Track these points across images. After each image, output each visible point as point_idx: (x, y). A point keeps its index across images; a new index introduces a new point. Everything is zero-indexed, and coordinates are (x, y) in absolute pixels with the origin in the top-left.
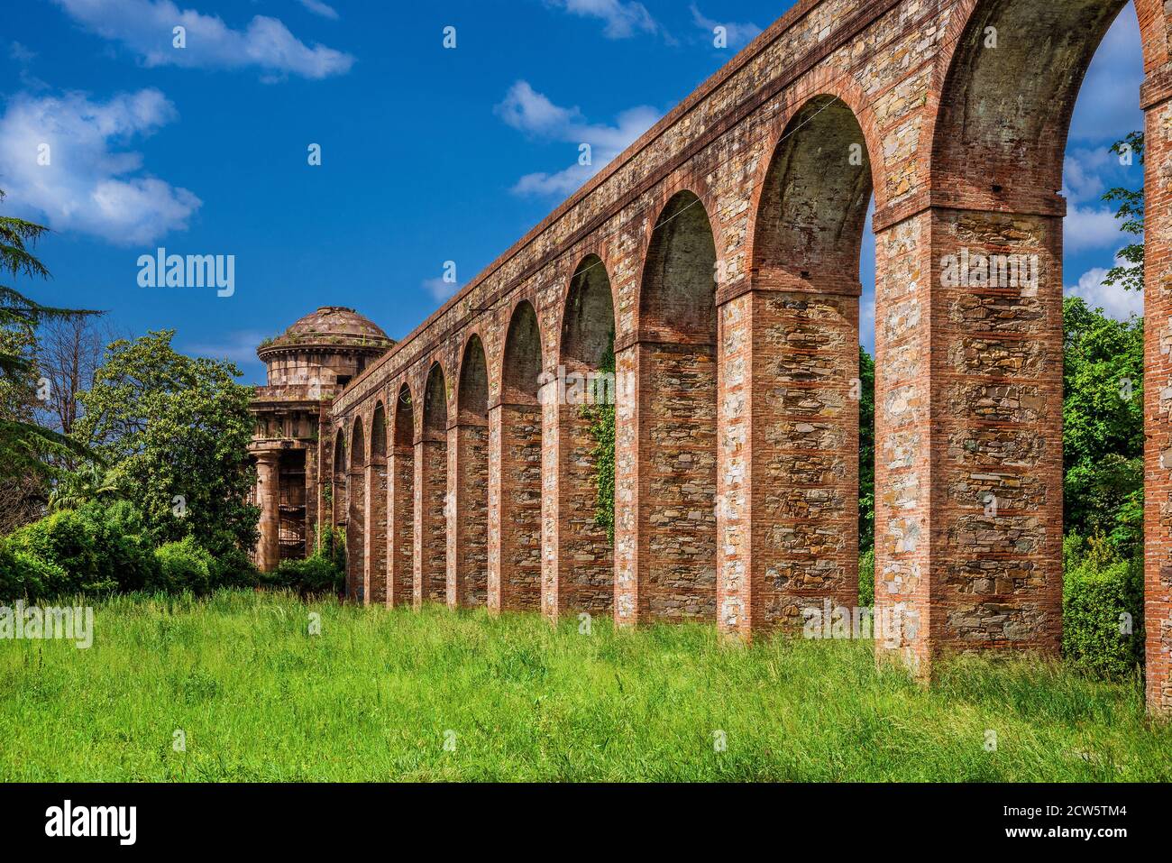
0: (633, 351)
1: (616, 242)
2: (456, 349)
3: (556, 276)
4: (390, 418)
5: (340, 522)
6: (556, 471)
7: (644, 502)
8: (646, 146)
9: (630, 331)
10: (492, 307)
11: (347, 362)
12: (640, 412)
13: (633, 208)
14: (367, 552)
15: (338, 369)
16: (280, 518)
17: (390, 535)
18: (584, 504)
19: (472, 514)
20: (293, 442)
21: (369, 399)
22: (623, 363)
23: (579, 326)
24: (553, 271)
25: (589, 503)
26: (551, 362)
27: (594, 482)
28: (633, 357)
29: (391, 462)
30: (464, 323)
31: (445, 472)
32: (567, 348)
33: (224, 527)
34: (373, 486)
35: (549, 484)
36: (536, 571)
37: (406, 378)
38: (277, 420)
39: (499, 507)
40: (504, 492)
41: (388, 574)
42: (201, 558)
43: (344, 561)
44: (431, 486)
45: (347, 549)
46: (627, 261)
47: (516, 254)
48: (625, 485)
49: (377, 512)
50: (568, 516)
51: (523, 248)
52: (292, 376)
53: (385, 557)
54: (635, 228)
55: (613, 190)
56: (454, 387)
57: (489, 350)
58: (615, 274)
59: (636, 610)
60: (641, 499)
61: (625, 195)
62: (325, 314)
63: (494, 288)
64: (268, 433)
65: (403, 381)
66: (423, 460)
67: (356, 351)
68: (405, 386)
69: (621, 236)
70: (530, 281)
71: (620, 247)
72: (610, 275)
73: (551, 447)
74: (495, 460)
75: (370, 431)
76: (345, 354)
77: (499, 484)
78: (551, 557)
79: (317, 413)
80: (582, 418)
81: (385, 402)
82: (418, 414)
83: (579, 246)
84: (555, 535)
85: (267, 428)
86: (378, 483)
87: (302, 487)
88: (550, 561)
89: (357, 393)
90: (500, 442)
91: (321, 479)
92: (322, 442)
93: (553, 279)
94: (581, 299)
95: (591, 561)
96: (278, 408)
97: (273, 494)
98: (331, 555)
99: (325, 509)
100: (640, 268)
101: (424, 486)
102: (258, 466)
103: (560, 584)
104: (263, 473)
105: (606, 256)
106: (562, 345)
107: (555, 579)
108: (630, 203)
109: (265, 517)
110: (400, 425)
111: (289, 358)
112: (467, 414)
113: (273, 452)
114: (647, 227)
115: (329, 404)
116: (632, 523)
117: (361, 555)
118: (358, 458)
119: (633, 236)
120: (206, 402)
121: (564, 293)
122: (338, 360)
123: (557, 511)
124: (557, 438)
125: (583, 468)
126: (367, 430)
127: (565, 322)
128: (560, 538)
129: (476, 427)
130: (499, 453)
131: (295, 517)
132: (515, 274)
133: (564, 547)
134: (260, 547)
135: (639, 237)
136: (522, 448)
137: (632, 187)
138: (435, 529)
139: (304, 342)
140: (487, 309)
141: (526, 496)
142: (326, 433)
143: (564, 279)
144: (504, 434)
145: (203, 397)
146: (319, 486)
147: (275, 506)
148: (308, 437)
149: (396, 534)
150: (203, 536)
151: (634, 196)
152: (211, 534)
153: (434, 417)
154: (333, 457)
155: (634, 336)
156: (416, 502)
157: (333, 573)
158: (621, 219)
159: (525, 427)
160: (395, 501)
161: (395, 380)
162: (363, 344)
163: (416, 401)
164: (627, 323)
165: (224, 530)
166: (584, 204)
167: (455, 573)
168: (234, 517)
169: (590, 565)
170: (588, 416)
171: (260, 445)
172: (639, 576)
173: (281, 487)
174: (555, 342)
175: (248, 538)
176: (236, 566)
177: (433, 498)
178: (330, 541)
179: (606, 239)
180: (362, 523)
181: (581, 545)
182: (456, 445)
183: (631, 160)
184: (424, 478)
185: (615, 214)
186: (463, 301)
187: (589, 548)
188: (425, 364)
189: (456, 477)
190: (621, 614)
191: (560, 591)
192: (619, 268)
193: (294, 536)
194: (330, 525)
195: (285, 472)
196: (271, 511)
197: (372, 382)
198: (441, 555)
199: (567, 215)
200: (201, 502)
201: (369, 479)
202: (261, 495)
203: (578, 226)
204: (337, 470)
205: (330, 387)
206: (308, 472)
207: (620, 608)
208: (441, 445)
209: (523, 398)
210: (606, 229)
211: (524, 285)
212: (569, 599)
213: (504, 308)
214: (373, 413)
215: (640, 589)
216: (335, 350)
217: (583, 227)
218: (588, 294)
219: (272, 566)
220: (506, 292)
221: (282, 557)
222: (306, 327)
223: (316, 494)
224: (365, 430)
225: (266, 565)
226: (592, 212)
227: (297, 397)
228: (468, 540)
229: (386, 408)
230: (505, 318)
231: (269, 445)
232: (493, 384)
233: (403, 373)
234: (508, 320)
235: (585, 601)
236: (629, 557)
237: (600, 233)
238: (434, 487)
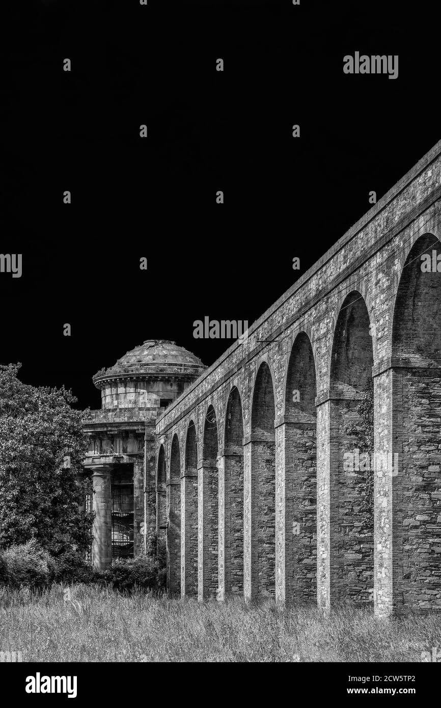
0: (388, 376)
1: (374, 280)
2: (250, 375)
3: (327, 311)
4: (200, 435)
5: (163, 525)
6: (328, 481)
7: (398, 508)
8: (397, 196)
9: (385, 358)
10: (277, 339)
11: (169, 388)
12: (393, 429)
13: (387, 250)
14: (183, 552)
15: (161, 394)
16: (113, 522)
17: (200, 536)
18: (352, 509)
19: (265, 518)
20: (123, 457)
21: (183, 419)
22: (380, 386)
23: (347, 354)
24: (324, 306)
25: (357, 509)
26: (323, 385)
27: (362, 490)
28: (387, 381)
29: (201, 473)
30: (257, 353)
31: (242, 482)
32: (336, 374)
33: (63, 531)
34: (188, 494)
35: (322, 492)
36: (312, 568)
37: (212, 401)
38: (109, 438)
39: (284, 512)
40: (287, 499)
41: (199, 571)
42: (42, 558)
43: (165, 559)
44: (232, 494)
45: (167, 549)
46: (382, 297)
47: (295, 292)
48: (382, 493)
49: (191, 517)
50: (339, 520)
51: (301, 287)
52: (122, 400)
53: (197, 556)
54: (389, 267)
55: (371, 235)
56: (248, 409)
57: (275, 376)
58: (373, 308)
59: (392, 603)
60: (394, 505)
61: (381, 238)
62: (151, 347)
63: (279, 322)
64: (102, 451)
65: (210, 404)
66: (225, 472)
67: (176, 378)
68: (211, 408)
69: (377, 275)
70: (306, 316)
71: (377, 284)
72: (369, 309)
73: (324, 460)
74: (280, 472)
75: (185, 447)
76: (167, 380)
77: (284, 493)
78: (324, 556)
79: (143, 432)
80: (350, 434)
81: (195, 421)
82: (221, 431)
83: (344, 285)
84: (327, 537)
85: (101, 446)
86: (192, 492)
87: (131, 496)
88: (323, 559)
89: (175, 414)
90: (284, 456)
91: (146, 488)
92: (147, 457)
93: (325, 313)
94: (348, 330)
95: (359, 560)
96: (110, 428)
97: (106, 502)
98: (156, 554)
99: (150, 515)
100: (393, 303)
101: (226, 494)
102: (94, 479)
103: (331, 580)
104: (98, 485)
105: (366, 293)
106: (332, 371)
107: (328, 575)
108: (384, 246)
109: (98, 522)
110: (208, 441)
111: (119, 385)
112: (260, 431)
113: (108, 466)
114: (398, 267)
115: (153, 424)
116: (387, 526)
117: (178, 554)
118: (175, 471)
119: (387, 274)
120: (46, 425)
121: (333, 326)
122: (160, 385)
123: (329, 516)
124: (328, 453)
125: (351, 478)
126: (182, 445)
127: (334, 351)
128: (331, 539)
129: (267, 443)
130: (284, 466)
131: (126, 522)
132: (295, 310)
133: (336, 547)
134: (95, 548)
135: (391, 275)
136: (304, 461)
137: (386, 231)
138: (234, 530)
139: (132, 371)
140: (273, 341)
141: (307, 503)
142: (151, 449)
143: (333, 313)
144: (287, 448)
145: (44, 420)
146: (145, 495)
147: (109, 513)
148: (136, 452)
149: (205, 536)
150: (43, 538)
151: (388, 240)
152: (52, 536)
153: (233, 435)
154: (157, 469)
155: (388, 362)
156: (220, 507)
157: (156, 570)
158: (378, 260)
159: (306, 442)
160: (204, 507)
161: (203, 402)
162: (183, 372)
163: (219, 420)
164: (382, 351)
165: (62, 533)
166: (348, 247)
167: (250, 569)
168: (72, 522)
169: (357, 563)
170: (355, 433)
171: (95, 460)
172: (394, 573)
173: (113, 496)
174: (326, 369)
175: (84, 541)
176: (73, 565)
177: (234, 505)
178: (154, 542)
179: (366, 278)
180: (179, 526)
181: (350, 545)
182: (250, 458)
183: (385, 208)
184: (226, 488)
185: (373, 256)
186: (255, 334)
187: (357, 547)
188: (226, 388)
189: (250, 487)
190: (380, 606)
191: (332, 585)
192: (376, 303)
193: (125, 538)
194: (154, 528)
195: (116, 483)
196: (105, 517)
197: (185, 405)
198: (240, 555)
199: (335, 257)
200: (44, 511)
201: (184, 489)
202: (96, 503)
203: (343, 267)
204: (160, 481)
205: (154, 409)
206: (136, 483)
207: (379, 601)
208: (239, 458)
209: (304, 418)
210: (365, 269)
211: (301, 320)
212: (339, 593)
213: (287, 339)
214: (187, 431)
215: (394, 584)
216: (158, 377)
217: (347, 268)
218: (354, 326)
219: (106, 564)
220: (289, 325)
221: (115, 556)
222: (134, 358)
223: (142, 501)
224: (180, 446)
225: (101, 563)
226: (355, 254)
227: (126, 419)
228: (261, 541)
229: (196, 427)
230: (287, 347)
231: (103, 460)
232: (279, 406)
233: (210, 397)
234: (290, 350)
235: (354, 595)
236: (386, 556)
237: (361, 273)
238: (235, 495)
